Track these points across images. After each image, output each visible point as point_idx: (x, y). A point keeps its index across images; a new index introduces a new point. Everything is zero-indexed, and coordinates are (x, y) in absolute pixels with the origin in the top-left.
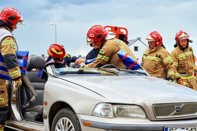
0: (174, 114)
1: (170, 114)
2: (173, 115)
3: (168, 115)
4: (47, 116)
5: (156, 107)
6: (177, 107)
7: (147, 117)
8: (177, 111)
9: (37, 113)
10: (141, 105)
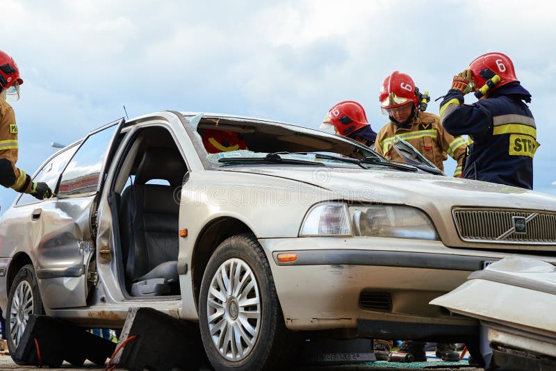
0: (510, 236)
1: (500, 235)
2: (507, 238)
3: (493, 237)
4: (187, 265)
5: (462, 213)
6: (516, 220)
7: (438, 238)
8: (517, 229)
9: (163, 279)
10: (422, 208)
